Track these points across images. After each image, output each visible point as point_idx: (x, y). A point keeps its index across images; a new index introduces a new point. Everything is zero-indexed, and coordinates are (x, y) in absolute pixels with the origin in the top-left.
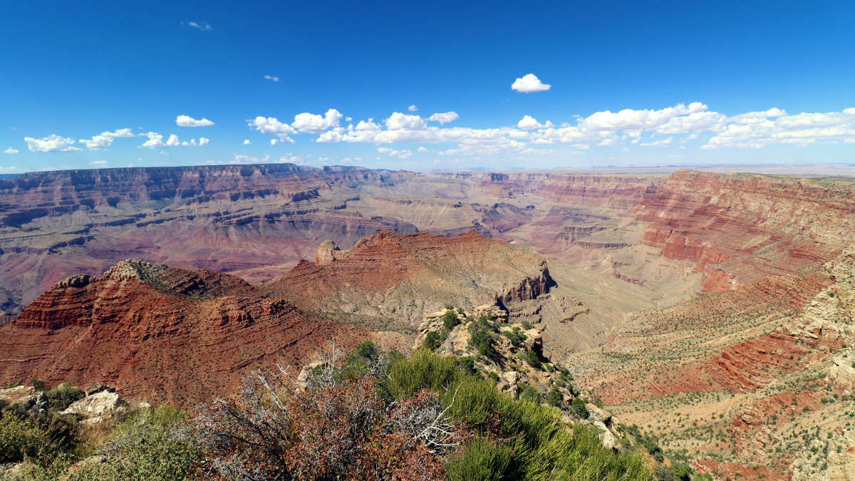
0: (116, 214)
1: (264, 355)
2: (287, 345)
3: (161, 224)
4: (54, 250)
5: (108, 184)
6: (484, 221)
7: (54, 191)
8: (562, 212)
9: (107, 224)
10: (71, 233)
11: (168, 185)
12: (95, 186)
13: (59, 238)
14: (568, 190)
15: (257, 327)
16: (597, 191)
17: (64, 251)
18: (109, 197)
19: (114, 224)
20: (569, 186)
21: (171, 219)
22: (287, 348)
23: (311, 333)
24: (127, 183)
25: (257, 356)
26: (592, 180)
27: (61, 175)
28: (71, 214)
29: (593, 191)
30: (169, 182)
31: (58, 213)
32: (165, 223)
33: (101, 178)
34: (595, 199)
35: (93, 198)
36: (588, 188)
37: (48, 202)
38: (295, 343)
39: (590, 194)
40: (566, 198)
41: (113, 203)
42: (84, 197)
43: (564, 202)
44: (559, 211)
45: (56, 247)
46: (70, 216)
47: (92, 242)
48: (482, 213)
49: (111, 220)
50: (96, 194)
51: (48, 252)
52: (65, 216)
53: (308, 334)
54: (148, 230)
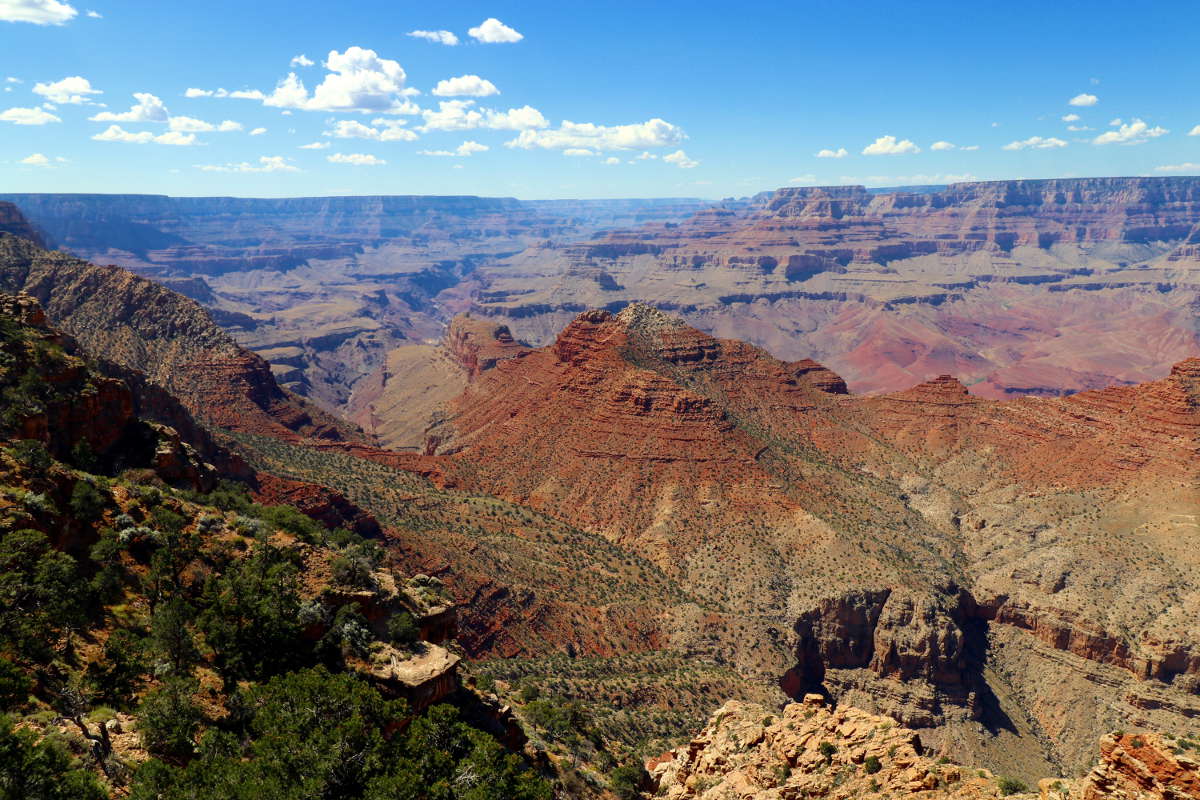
0: (1042, 264)
1: (623, 456)
2: (657, 459)
3: (1095, 292)
4: (893, 306)
5: (1064, 207)
7: (966, 215)
9: (1011, 279)
10: (939, 285)
11: (1179, 215)
12: (1041, 209)
13: (914, 290)
15: (647, 420)
17: (904, 309)
18: (1045, 231)
19: (1023, 281)
21: (1121, 285)
22: (654, 462)
23: (703, 461)
24: (1096, 207)
25: (614, 453)
27: (993, 188)
28: (969, 255)
30: (1183, 209)
31: (952, 251)
32: (1104, 293)
33: (1056, 196)
35: (1019, 231)
37: (951, 233)
38: (669, 461)
41: (1046, 242)
42: (1005, 228)
45: (896, 302)
46: (965, 258)
47: (958, 302)
49: (1024, 273)
50: (1025, 225)
51: (882, 307)
52: (961, 257)
53: (699, 460)
54: (1064, 300)
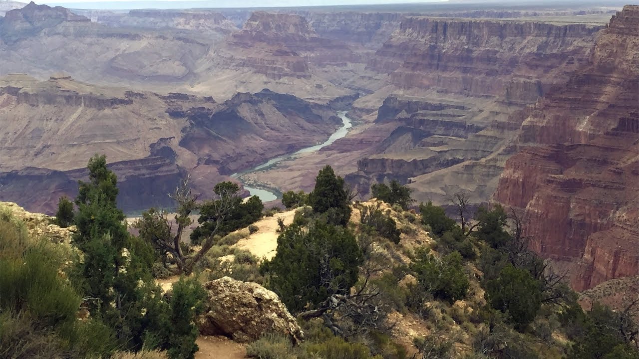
6: (184, 143)
8: (403, 114)
14: (432, 57)
16: (496, 60)
20: (434, 47)
26: (485, 32)
29: (489, 58)
34: (490, 79)
36: (477, 52)
39: (481, 66)
40: (427, 76)
43: (421, 86)
44: (397, 111)
48: (184, 122)
